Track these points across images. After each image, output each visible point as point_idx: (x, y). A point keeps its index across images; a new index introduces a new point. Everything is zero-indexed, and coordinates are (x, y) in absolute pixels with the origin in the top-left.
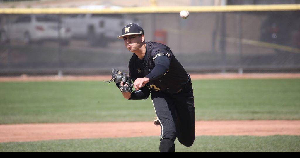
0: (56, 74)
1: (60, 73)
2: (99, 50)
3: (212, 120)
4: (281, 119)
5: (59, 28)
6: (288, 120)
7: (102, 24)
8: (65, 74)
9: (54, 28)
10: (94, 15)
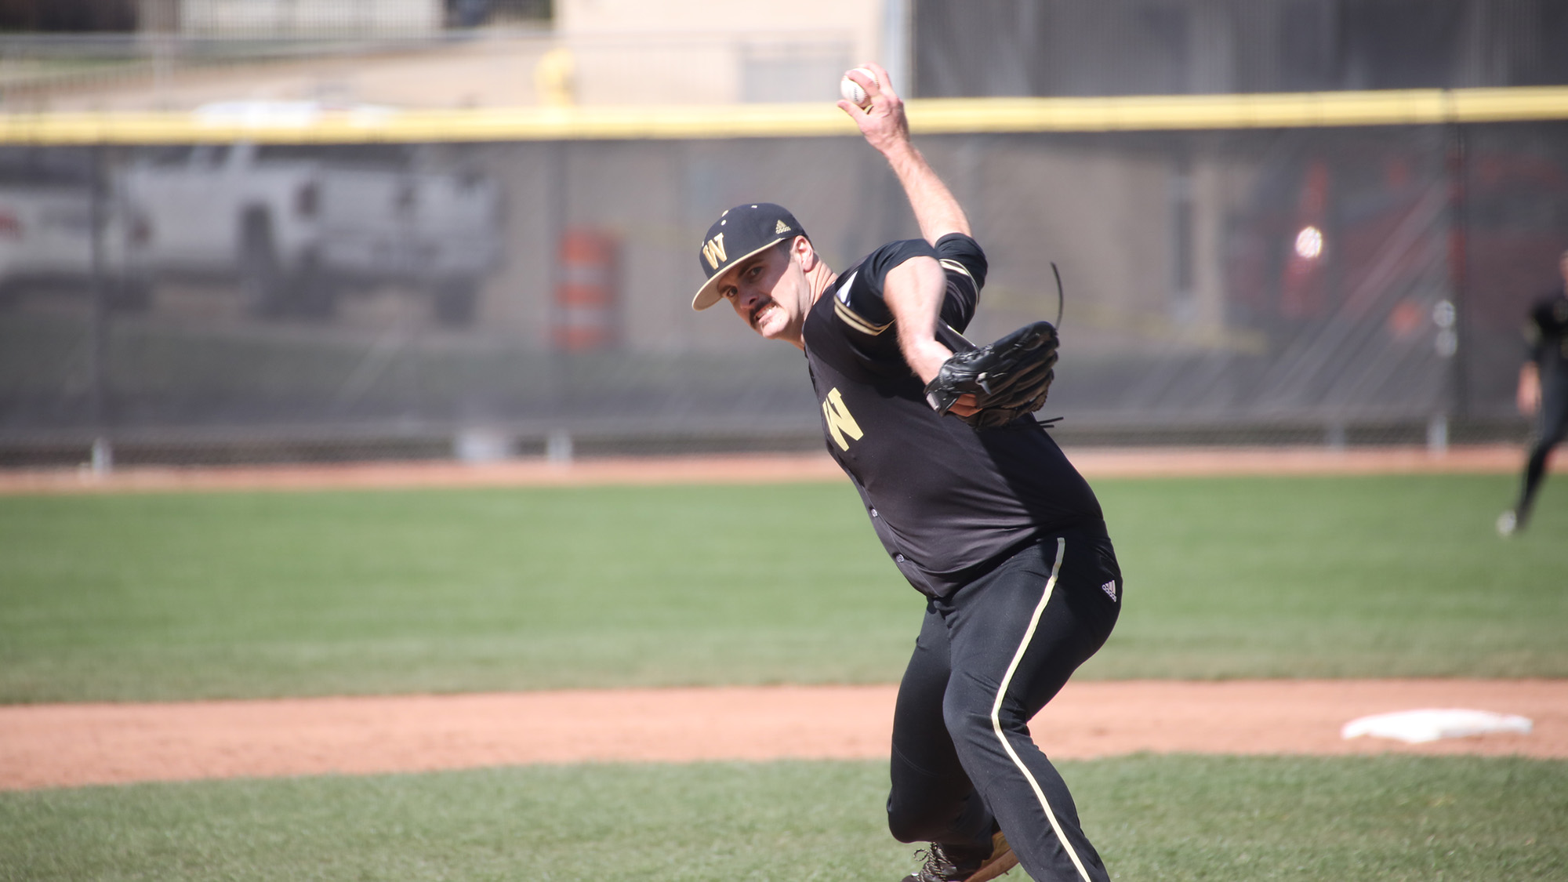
0: (78, 456)
1: (100, 456)
2: (291, 334)
3: (831, 683)
4: (1161, 676)
5: (96, 224)
6: (1195, 678)
7: (308, 201)
8: (126, 457)
9: (72, 223)
10: (271, 152)
